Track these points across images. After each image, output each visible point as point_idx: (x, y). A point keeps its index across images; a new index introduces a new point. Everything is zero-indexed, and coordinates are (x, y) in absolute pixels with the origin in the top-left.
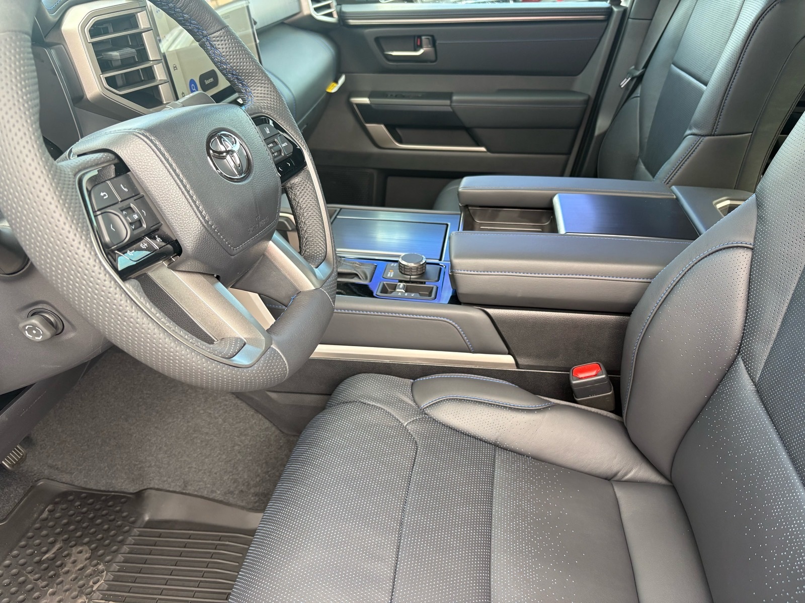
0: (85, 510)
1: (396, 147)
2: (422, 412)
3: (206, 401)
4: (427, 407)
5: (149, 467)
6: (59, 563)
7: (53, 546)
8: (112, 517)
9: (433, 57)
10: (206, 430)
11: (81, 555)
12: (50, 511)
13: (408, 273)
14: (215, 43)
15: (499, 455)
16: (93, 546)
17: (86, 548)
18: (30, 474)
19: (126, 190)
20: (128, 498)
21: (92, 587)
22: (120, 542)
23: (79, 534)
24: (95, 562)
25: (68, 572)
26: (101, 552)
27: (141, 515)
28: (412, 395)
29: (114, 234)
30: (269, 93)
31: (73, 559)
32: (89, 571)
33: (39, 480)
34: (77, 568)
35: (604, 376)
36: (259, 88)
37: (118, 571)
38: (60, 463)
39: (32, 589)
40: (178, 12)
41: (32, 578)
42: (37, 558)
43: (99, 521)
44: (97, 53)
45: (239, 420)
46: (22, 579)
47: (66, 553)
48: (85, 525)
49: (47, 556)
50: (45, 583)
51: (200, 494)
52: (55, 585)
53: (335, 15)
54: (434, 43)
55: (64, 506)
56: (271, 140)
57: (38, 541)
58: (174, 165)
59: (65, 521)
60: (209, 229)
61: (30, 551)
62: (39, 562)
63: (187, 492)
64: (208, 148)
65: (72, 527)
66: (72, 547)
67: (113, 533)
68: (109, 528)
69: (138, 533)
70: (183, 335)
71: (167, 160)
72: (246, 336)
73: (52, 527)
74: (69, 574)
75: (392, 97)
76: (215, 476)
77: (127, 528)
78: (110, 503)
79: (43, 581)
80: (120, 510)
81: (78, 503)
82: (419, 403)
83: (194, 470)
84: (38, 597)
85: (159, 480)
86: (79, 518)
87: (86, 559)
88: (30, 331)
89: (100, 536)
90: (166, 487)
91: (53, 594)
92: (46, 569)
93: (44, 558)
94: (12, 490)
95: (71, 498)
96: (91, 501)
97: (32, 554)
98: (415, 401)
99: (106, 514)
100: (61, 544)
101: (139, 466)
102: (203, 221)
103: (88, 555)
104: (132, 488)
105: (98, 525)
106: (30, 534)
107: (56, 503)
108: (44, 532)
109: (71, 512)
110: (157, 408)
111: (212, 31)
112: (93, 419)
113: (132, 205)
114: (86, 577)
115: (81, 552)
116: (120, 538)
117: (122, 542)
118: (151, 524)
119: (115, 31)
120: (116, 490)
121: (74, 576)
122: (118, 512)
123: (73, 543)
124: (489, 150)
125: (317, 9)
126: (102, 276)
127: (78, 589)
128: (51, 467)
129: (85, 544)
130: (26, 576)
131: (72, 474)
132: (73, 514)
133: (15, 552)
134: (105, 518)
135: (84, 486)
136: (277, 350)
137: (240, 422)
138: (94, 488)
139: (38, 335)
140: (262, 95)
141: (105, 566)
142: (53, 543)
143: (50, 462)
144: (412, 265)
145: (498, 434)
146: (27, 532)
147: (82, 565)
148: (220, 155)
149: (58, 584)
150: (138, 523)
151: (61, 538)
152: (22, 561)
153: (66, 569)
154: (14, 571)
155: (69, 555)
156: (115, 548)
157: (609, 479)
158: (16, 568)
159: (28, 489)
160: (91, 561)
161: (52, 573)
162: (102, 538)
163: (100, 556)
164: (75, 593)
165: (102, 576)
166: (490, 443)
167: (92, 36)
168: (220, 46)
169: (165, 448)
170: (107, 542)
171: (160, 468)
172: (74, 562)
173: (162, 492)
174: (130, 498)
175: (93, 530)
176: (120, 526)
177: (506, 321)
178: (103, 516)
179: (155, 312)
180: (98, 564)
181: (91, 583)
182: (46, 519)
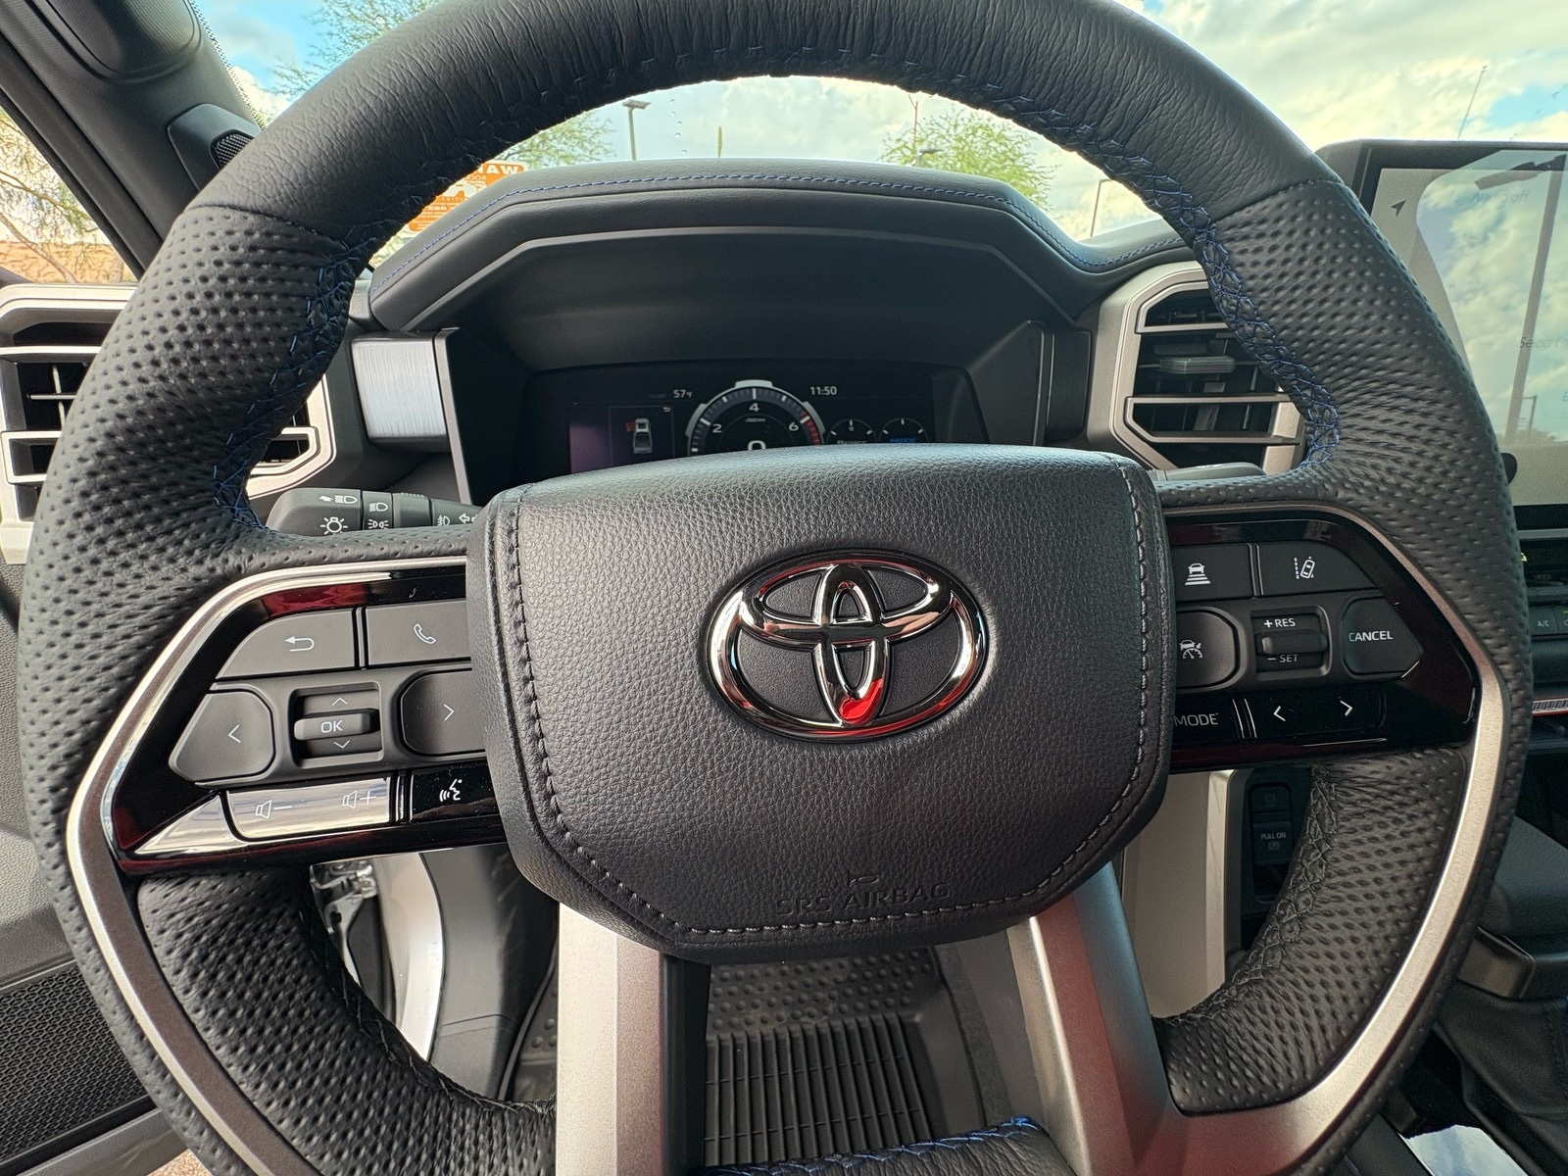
11: (838, 969)
16: (854, 975)
17: (848, 968)
24: (835, 994)
26: (850, 992)
27: (918, 1006)
32: (821, 995)
34: (822, 978)
44: (1144, 356)
52: (793, 968)
56: (1295, 605)
67: (879, 987)
68: (883, 977)
69: (891, 1021)
74: (810, 974)
77: (892, 1001)
80: (912, 973)
87: (835, 981)
89: (869, 975)
114: (813, 997)
116: (876, 1002)
117: (870, 1008)
118: (911, 1034)
121: (810, 981)
122: (908, 972)
127: (796, 1000)
129: (853, 965)
141: (835, 1010)
147: (826, 981)
149: (795, 970)
150: (904, 1013)
156: (861, 1005)
163: (844, 994)
167: (1149, 324)
170: (866, 990)
173: (955, 1015)
174: (934, 974)
176: (890, 990)
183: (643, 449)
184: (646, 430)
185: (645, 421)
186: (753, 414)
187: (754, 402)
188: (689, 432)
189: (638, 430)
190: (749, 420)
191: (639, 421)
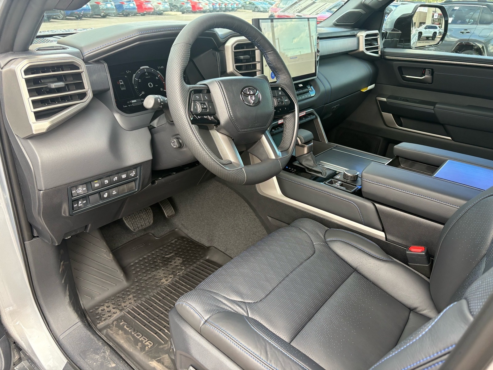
0: (187, 246)
1: (396, 127)
2: (326, 242)
3: (244, 213)
4: (329, 241)
5: (215, 237)
6: (170, 260)
7: (171, 254)
8: (196, 252)
9: (430, 81)
10: (241, 227)
11: (178, 261)
12: (175, 241)
13: (346, 178)
14: (269, 56)
15: (354, 274)
16: (184, 260)
17: (181, 259)
18: (174, 225)
19: (207, 98)
20: (204, 248)
21: (177, 273)
22: (194, 262)
23: (181, 253)
24: (182, 265)
25: (171, 265)
26: (186, 263)
27: (205, 256)
28: (325, 234)
29: (196, 109)
30: (287, 78)
31: (175, 261)
32: (179, 267)
33: (176, 228)
34: (175, 265)
35: (424, 254)
36: (283, 76)
37: (189, 272)
38: (186, 224)
39: (157, 265)
40: (256, 43)
41: (159, 261)
42: (163, 256)
43: (190, 252)
44: (235, 56)
45: (254, 227)
46: (155, 260)
47: (174, 258)
48: (185, 251)
49: (167, 256)
50: (162, 265)
51: (230, 256)
52: (165, 267)
53: (379, 53)
54: (432, 74)
55: (181, 241)
56: (280, 97)
57: (166, 250)
58: (225, 93)
59: (179, 247)
60: (231, 119)
61: (162, 252)
62: (164, 257)
63: (226, 253)
64: (242, 91)
65: (180, 250)
66: (177, 257)
67: (193, 258)
68: (192, 256)
69: (202, 262)
70: (207, 149)
71: (223, 92)
72: (234, 161)
73: (173, 247)
74: (171, 266)
75: (401, 100)
76: (239, 250)
77: (199, 258)
78: (197, 247)
79: (162, 264)
80: (199, 251)
81: (186, 242)
82: (326, 238)
83: (231, 244)
84: (158, 269)
85: (217, 244)
86: (184, 248)
87: (180, 263)
88: (173, 143)
89: (188, 257)
90: (219, 248)
91: (163, 270)
92: (165, 260)
93: (166, 256)
94: (166, 228)
95: (185, 239)
96: (191, 243)
97: (162, 253)
98: (324, 237)
99: (194, 251)
100: (174, 254)
101: (212, 235)
102: (229, 115)
103: (181, 262)
104: (207, 244)
105: (189, 253)
106: (165, 246)
107: (178, 239)
108: (170, 248)
109: (182, 245)
110: (225, 211)
111: (268, 51)
112: (202, 208)
113: (206, 103)
114: (177, 269)
115: (179, 260)
116: (195, 261)
117: (195, 263)
118: (208, 261)
119: (246, 48)
120: (202, 243)
121: (173, 267)
122: (198, 251)
123: (178, 256)
124: (453, 139)
125: (367, 49)
126: (185, 119)
127: (172, 272)
128: (182, 224)
129: (182, 258)
130: (157, 260)
131: (188, 230)
132: (183, 246)
133: (157, 250)
134: (193, 251)
135: (191, 237)
136: (244, 171)
137: (255, 228)
138: (194, 239)
139: (175, 145)
140: (284, 79)
141: (185, 268)
142: (171, 253)
143: (183, 222)
144: (349, 174)
145: (358, 265)
146: (164, 245)
147: (177, 265)
148: (246, 95)
149: (166, 267)
150: (204, 258)
151: (174, 252)
152: (158, 254)
153: (171, 263)
154: (154, 256)
155: (174, 259)
156: (191, 263)
157: (411, 310)
158: (155, 256)
159: (171, 230)
160: (181, 264)
161: (166, 263)
162: (189, 258)
163: (185, 264)
164: (171, 273)
165: (182, 271)
166: (353, 268)
167: (235, 49)
168: (270, 57)
169: (224, 230)
170: (190, 260)
171: (219, 238)
172: (175, 262)
173: (217, 250)
174: (205, 248)
175: (187, 254)
176: (196, 257)
177: (384, 212)
178: (193, 250)
179: (199, 137)
180: (183, 266)
181: (177, 272)
182: (172, 243)
183: (123, 89)
184: (123, 83)
185: (121, 81)
186: (146, 75)
187: (146, 72)
188: (133, 82)
189: (121, 84)
190: (146, 77)
191: (120, 81)
